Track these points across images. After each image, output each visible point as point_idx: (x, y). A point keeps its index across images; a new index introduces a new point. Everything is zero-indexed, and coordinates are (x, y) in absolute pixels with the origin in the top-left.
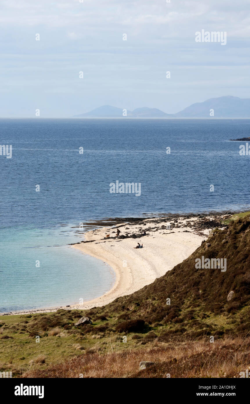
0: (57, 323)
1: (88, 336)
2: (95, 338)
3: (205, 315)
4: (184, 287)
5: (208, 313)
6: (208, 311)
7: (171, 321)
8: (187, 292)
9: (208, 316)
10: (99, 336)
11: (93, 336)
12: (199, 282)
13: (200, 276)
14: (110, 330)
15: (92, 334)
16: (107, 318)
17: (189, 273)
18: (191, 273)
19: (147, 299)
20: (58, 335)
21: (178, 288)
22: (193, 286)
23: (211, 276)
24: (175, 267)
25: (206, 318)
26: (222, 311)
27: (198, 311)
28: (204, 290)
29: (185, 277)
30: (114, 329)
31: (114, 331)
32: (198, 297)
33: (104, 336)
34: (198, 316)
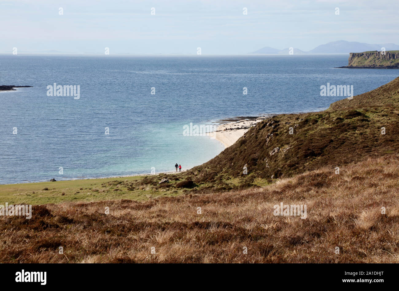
0: (150, 182)
1: (160, 190)
2: (163, 191)
3: (229, 178)
4: (225, 161)
5: (230, 177)
6: (231, 175)
7: (209, 181)
8: (226, 164)
9: (230, 179)
10: (166, 190)
11: (162, 190)
12: (234, 158)
13: (235, 155)
14: (173, 187)
15: (162, 189)
16: (180, 179)
17: (230, 153)
18: (231, 153)
19: (205, 168)
20: (144, 189)
21: (222, 162)
22: (230, 161)
23: (240, 155)
24: (226, 149)
25: (228, 180)
26: (238, 176)
27: (225, 176)
28: (234, 163)
29: (228, 155)
30: (175, 186)
31: (175, 187)
32: (230, 167)
33: (168, 190)
34: (225, 178)
